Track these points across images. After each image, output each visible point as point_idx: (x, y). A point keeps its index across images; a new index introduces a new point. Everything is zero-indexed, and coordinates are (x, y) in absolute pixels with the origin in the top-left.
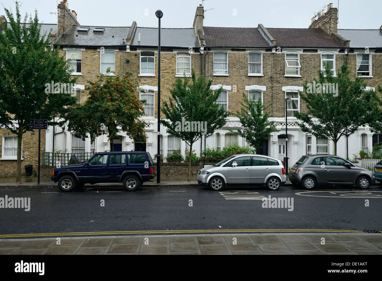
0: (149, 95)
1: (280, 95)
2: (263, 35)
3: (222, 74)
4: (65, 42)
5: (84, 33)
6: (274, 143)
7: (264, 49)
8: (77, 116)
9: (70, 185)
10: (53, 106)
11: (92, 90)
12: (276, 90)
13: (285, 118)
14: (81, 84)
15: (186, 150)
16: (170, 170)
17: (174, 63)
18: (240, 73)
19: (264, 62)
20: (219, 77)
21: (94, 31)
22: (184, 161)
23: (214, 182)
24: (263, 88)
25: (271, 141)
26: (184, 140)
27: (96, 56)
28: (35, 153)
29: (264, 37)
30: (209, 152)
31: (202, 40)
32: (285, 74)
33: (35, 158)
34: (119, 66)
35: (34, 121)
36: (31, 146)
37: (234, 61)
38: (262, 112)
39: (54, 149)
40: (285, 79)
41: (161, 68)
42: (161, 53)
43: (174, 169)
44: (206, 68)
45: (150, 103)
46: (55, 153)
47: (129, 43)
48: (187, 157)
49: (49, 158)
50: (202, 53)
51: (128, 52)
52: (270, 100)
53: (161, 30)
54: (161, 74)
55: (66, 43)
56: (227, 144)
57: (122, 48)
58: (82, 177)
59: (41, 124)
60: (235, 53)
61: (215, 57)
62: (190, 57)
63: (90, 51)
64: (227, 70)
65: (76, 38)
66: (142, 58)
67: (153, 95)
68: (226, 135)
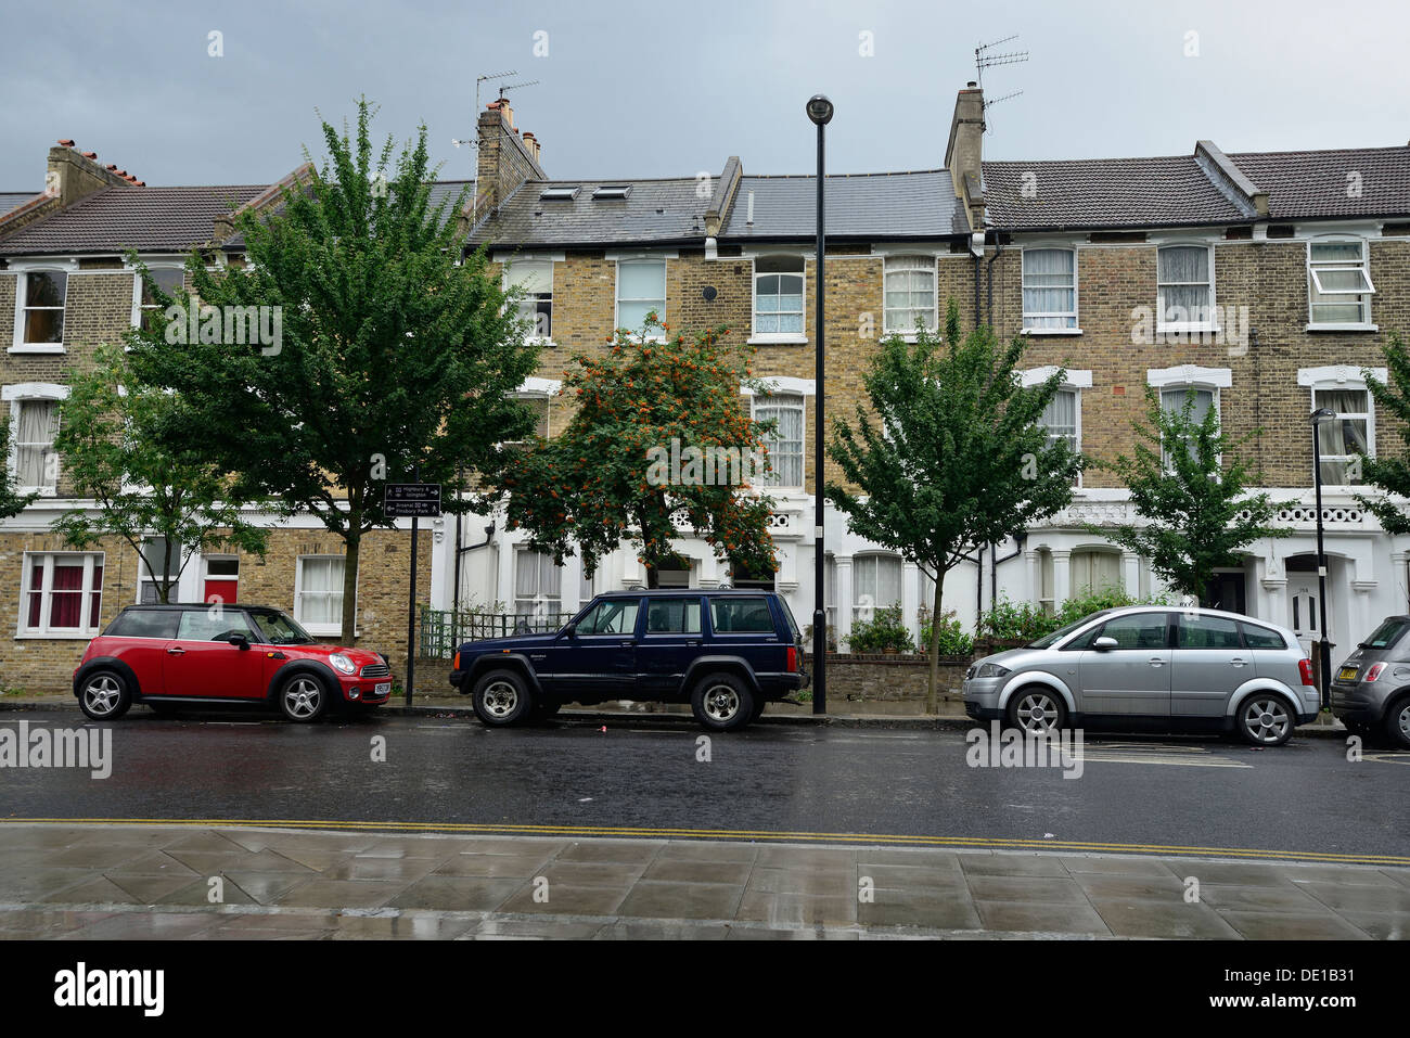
0: (785, 410)
1: (1291, 401)
2: (1215, 180)
3: (1054, 327)
4: (498, 237)
5: (562, 203)
6: (1270, 588)
7: (1220, 230)
8: (535, 475)
9: (511, 703)
10: (461, 438)
11: (588, 387)
12: (1271, 383)
13: (1315, 489)
14: (550, 376)
15: (922, 612)
16: (861, 680)
17: (876, 292)
18: (1126, 323)
19: (1223, 278)
20: (1045, 340)
21: (597, 197)
22: (915, 652)
23: (1026, 707)
24: (1221, 378)
25: (1258, 581)
26: (914, 560)
27: (603, 280)
28: (398, 613)
29: (1217, 185)
30: (1008, 617)
31: (978, 206)
32: (1308, 322)
33: (396, 630)
34: (678, 311)
35: (399, 490)
36: (386, 590)
37: (1100, 278)
38: (1218, 459)
39: (459, 598)
40: (1307, 340)
41: (828, 314)
42: (828, 258)
43: (876, 676)
44: (996, 307)
45: (788, 439)
46: (462, 614)
47: (713, 230)
48: (925, 638)
49: (442, 631)
50: (979, 252)
51: (709, 262)
52: (1249, 420)
53: (826, 180)
54: (827, 334)
55: (504, 239)
56: (1079, 587)
57: (690, 247)
58: (552, 678)
59: (420, 498)
60: (1103, 250)
61: (1026, 266)
62: (935, 270)
63: (580, 262)
64: (1075, 313)
65: (535, 221)
66: (758, 279)
67: (801, 411)
68: (1077, 554)
